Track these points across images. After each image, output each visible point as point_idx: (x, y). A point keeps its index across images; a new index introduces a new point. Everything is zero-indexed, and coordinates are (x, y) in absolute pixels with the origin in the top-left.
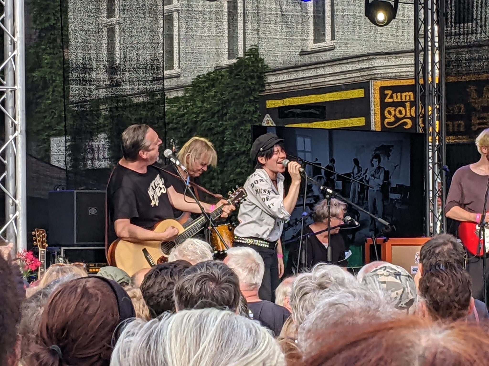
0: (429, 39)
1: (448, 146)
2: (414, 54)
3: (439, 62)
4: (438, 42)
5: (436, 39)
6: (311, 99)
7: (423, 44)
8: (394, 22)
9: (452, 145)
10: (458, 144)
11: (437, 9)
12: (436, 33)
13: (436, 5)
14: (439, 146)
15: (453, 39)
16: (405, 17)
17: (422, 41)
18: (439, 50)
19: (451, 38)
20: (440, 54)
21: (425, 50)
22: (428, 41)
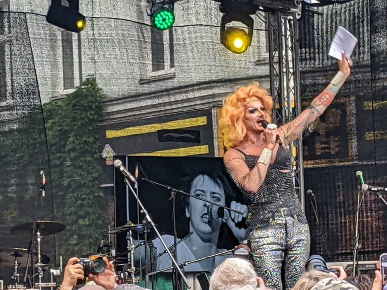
0: (284, 65)
1: (306, 170)
2: (269, 79)
3: (294, 88)
4: (293, 68)
5: (291, 65)
6: (186, 124)
7: (277, 70)
8: (250, 49)
9: (310, 169)
10: (318, 169)
11: (291, 35)
12: (290, 58)
13: (290, 31)
14: (297, 172)
15: (308, 64)
16: (260, 44)
17: (276, 66)
18: (294, 75)
19: (306, 64)
20: (295, 80)
21: (280, 76)
22: (283, 67)
